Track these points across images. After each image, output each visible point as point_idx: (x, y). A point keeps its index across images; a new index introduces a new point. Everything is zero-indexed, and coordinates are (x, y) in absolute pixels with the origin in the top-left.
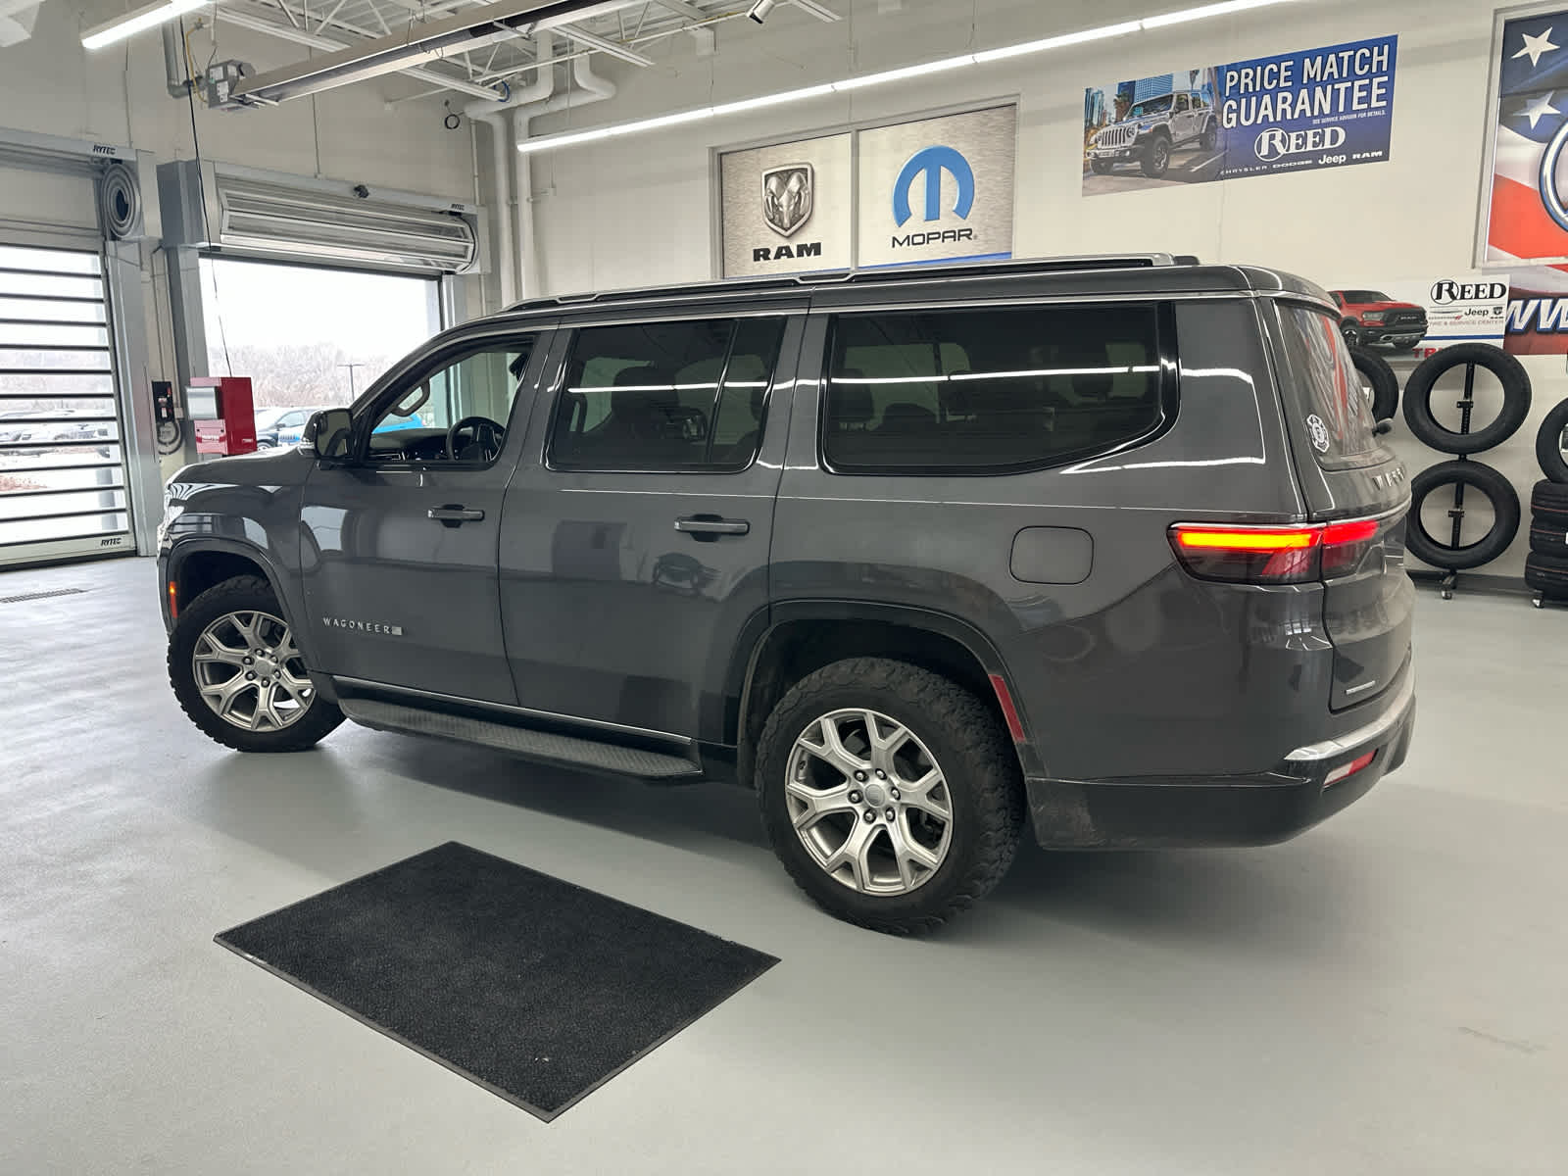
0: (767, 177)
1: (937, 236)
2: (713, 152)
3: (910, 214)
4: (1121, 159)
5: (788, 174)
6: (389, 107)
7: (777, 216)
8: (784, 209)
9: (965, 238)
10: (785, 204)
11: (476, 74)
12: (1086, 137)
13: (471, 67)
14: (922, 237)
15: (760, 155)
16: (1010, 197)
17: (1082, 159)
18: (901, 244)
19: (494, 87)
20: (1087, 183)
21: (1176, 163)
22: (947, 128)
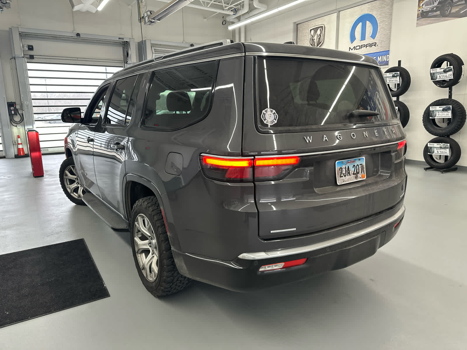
0: (311, 30)
1: (364, 46)
2: (295, 24)
3: (356, 39)
4: (432, 11)
5: (317, 28)
6: (205, 20)
7: (313, 43)
8: (315, 41)
9: (374, 46)
10: (316, 39)
11: (226, 7)
12: (419, 4)
13: (224, 5)
14: (359, 47)
15: (309, 23)
16: (390, 29)
17: (417, 12)
18: (352, 50)
19: (232, 11)
20: (418, 21)
21: (454, 10)
22: (369, 6)
